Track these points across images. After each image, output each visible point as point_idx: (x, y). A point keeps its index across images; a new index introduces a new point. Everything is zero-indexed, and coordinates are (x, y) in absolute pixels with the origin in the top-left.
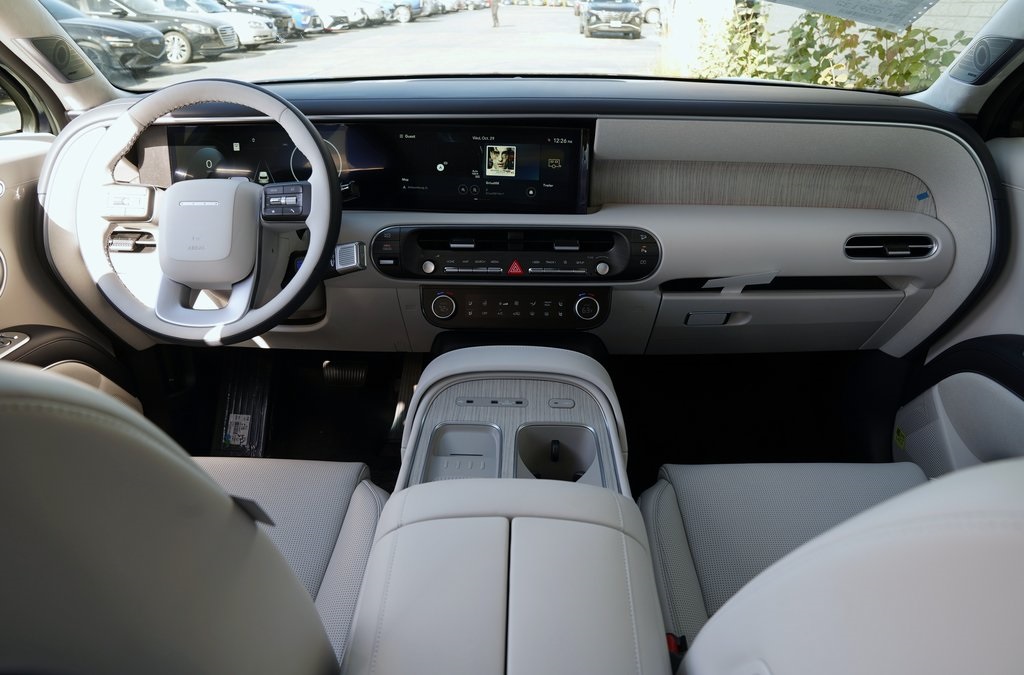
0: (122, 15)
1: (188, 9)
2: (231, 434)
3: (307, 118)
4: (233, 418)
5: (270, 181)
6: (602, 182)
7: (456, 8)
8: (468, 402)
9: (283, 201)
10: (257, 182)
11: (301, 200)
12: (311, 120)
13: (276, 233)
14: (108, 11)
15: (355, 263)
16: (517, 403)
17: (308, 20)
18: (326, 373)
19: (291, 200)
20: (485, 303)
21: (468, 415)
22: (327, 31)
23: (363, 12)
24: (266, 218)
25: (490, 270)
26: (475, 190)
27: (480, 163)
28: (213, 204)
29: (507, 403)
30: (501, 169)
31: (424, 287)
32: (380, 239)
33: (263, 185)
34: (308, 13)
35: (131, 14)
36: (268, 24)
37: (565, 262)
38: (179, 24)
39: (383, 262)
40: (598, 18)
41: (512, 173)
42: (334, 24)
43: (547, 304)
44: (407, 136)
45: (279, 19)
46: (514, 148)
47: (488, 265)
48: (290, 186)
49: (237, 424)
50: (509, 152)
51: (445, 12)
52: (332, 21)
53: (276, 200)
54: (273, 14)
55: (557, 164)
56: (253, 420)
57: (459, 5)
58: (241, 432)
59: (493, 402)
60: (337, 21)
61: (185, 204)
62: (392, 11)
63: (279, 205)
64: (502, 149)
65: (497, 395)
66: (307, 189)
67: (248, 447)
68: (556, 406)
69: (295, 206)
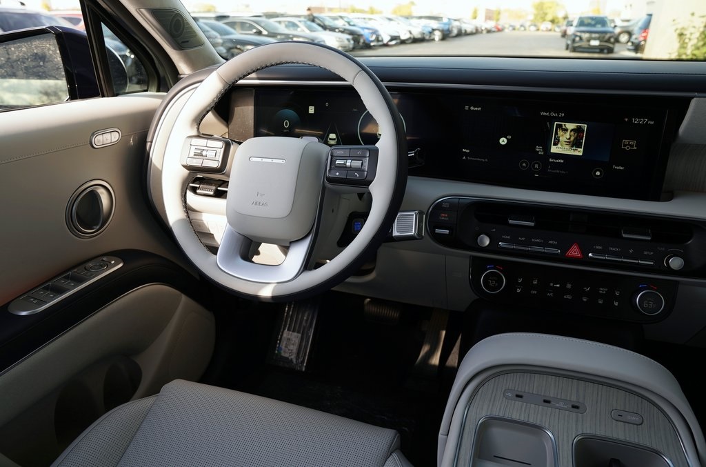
0: (259, 33)
1: (299, 29)
2: (283, 347)
3: (383, 84)
4: (286, 334)
5: (338, 143)
6: (676, 167)
7: (474, 31)
8: (517, 396)
9: (348, 164)
10: (326, 143)
11: (366, 164)
12: (386, 87)
13: (338, 194)
14: (251, 30)
15: (413, 232)
16: (573, 407)
17: (374, 37)
18: (366, 308)
19: (357, 164)
20: (535, 282)
21: (516, 411)
22: (386, 45)
23: (410, 33)
24: (331, 180)
25: (546, 250)
26: (536, 166)
27: (546, 139)
28: (280, 161)
29: (561, 405)
30: (567, 147)
31: (474, 259)
32: (438, 208)
33: (331, 146)
34: (373, 33)
35: (265, 32)
36: (348, 39)
37: (631, 251)
38: (292, 38)
39: (438, 231)
40: (581, 39)
41: (579, 152)
42: (391, 40)
43: (603, 291)
44: (472, 108)
45: (356, 36)
46: (585, 126)
47: (545, 245)
48: (357, 149)
49: (289, 339)
50: (578, 131)
51: (467, 34)
52: (389, 38)
53: (342, 162)
54: (351, 33)
55: (632, 146)
56: (302, 338)
57: (477, 30)
58: (291, 347)
59: (545, 401)
60: (393, 38)
61: (254, 159)
62: (430, 33)
63: (343, 167)
64: (570, 126)
65: (551, 394)
66: (374, 154)
67: (294, 361)
68: (619, 419)
69: (360, 170)
